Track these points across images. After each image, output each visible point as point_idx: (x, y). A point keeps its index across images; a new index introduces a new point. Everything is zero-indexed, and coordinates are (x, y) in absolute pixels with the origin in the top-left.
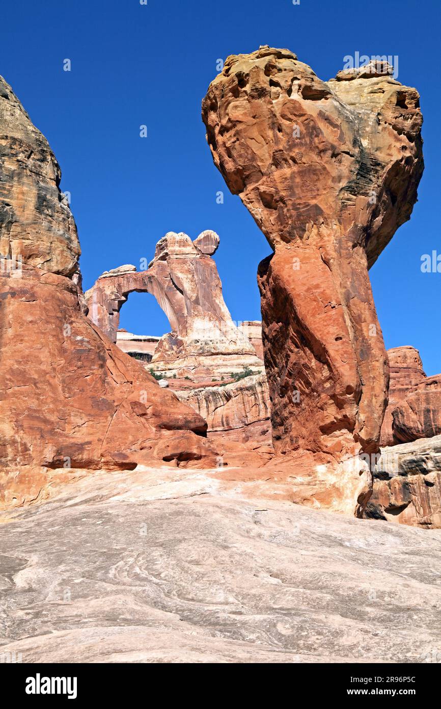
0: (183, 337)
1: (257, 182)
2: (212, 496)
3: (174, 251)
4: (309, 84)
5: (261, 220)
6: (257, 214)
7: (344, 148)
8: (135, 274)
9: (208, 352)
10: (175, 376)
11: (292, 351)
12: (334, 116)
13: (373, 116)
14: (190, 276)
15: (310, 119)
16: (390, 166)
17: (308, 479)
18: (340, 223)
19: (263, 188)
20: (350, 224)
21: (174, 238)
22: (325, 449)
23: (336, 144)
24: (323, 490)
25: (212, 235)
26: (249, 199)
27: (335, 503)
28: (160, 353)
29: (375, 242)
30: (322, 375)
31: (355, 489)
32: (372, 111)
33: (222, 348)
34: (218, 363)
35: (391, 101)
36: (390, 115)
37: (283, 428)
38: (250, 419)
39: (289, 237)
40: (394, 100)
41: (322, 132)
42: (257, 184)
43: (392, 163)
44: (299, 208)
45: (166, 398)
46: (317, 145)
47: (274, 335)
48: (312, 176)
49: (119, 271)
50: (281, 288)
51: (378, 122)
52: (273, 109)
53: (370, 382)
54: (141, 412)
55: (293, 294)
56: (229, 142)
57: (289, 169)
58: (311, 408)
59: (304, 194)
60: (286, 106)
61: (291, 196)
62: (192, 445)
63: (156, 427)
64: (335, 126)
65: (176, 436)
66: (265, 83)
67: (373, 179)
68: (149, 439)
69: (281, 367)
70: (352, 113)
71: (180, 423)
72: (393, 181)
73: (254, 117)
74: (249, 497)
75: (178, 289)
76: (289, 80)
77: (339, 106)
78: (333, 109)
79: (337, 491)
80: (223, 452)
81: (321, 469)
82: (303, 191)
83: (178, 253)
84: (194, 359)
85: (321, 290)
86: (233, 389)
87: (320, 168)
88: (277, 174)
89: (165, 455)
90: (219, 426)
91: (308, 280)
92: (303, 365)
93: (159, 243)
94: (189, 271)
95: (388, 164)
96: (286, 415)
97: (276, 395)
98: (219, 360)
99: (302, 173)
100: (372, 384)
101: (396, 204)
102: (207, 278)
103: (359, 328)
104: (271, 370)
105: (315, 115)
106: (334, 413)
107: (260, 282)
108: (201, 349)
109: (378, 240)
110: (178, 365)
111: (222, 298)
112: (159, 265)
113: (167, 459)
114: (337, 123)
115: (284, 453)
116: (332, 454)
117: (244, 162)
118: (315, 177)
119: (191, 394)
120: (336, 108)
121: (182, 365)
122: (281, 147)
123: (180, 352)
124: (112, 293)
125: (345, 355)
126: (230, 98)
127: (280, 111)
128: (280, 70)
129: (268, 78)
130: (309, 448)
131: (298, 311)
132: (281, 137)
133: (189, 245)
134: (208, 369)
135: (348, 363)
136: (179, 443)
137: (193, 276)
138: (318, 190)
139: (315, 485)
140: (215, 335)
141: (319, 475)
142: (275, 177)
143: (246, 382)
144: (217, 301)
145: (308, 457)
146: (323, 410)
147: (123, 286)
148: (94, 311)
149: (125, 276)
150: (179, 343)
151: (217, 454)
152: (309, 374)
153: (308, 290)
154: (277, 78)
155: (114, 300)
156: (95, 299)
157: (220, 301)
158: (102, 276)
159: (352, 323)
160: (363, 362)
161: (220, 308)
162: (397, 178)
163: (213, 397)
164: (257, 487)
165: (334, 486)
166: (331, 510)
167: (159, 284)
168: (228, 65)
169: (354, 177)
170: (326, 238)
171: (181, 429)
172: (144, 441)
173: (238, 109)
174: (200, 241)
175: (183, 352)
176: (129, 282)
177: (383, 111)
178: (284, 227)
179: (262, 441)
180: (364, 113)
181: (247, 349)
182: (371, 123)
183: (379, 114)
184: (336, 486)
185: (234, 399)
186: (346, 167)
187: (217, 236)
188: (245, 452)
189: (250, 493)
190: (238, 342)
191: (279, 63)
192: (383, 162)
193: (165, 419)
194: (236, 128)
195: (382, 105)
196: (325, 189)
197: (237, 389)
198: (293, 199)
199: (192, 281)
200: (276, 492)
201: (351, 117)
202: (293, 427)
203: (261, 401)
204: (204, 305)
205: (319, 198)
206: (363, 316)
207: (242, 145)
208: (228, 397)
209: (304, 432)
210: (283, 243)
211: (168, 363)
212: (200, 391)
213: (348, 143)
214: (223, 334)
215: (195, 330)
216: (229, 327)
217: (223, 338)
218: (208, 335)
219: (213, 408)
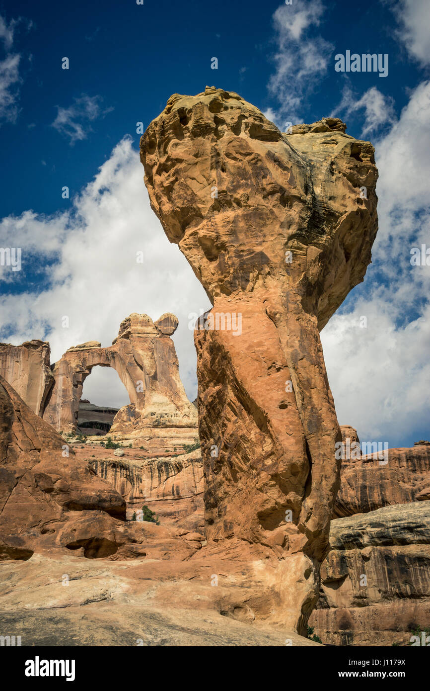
0: (141, 409)
1: (196, 225)
2: (115, 604)
3: (137, 330)
4: (257, 123)
5: (199, 269)
6: (194, 262)
7: (294, 192)
8: (99, 350)
9: (163, 424)
10: (130, 446)
11: (229, 420)
12: (285, 159)
13: (326, 165)
14: (150, 354)
15: (257, 159)
16: (344, 217)
17: (241, 579)
18: (288, 273)
19: (202, 233)
20: (299, 276)
21: (137, 319)
22: (264, 541)
23: (286, 187)
24: (259, 594)
25: (172, 317)
26: (186, 245)
27: (273, 613)
28: (118, 424)
29: (326, 301)
30: (263, 450)
31: (299, 594)
32: (326, 160)
33: (176, 420)
34: (172, 435)
35: (345, 152)
36: (344, 165)
37: (216, 510)
38: (199, 489)
39: (230, 288)
40: (348, 150)
41: (270, 173)
42: (197, 228)
43: (347, 214)
44: (242, 256)
45: (79, 470)
46: (265, 186)
47: (210, 400)
48: (258, 220)
49: (84, 346)
50: (219, 346)
51: (332, 172)
52: (216, 147)
53: (320, 460)
54: (47, 486)
55: (232, 352)
56: (167, 182)
57: (233, 212)
58: (249, 489)
59: (248, 240)
60: (231, 144)
61: (232, 242)
62: (104, 529)
63: (63, 505)
64: (285, 169)
65: (87, 517)
66: (209, 119)
67: (327, 229)
68: (54, 520)
69: (216, 438)
70: (304, 160)
71: (91, 502)
72: (347, 234)
73: (196, 156)
74: (164, 605)
75: (138, 365)
76: (236, 117)
77: (290, 150)
78: (283, 152)
79: (276, 596)
80: (142, 538)
81: (258, 565)
82: (247, 237)
83: (140, 332)
84: (149, 430)
85: (265, 348)
86: (184, 460)
87: (268, 212)
88: (219, 217)
89: (69, 541)
90: (170, 495)
91: (249, 336)
92: (241, 436)
93: (123, 322)
94: (149, 349)
95: (342, 215)
96: (220, 495)
97: (210, 471)
98: (173, 432)
99: (247, 217)
100: (321, 462)
101: (349, 262)
102: (165, 356)
103: (308, 394)
104: (205, 441)
105: (263, 154)
106: (275, 496)
107: (197, 340)
108: (156, 421)
109: (329, 300)
110: (134, 436)
112: (121, 342)
113: (72, 547)
114: (287, 165)
115: (216, 540)
116: (271, 548)
117: (183, 204)
118: (262, 222)
119: (145, 463)
120: (286, 150)
121: (139, 436)
122: (224, 188)
123: (137, 423)
124: (77, 366)
125: (291, 426)
126: (171, 135)
127: (224, 149)
128: (226, 108)
129: (213, 115)
130: (245, 537)
131: (237, 372)
132: (225, 177)
133: (151, 326)
134: (162, 441)
135: (294, 436)
136: (89, 526)
137: (153, 353)
138: (264, 236)
139: (249, 587)
140: (170, 409)
141: (255, 573)
142: (216, 220)
143: (197, 454)
144: (174, 378)
145: (244, 549)
146: (263, 492)
147: (88, 360)
148: (60, 382)
149: (91, 351)
150: (137, 415)
151: (134, 541)
152: (248, 447)
153: (250, 347)
154: (223, 115)
155: (79, 372)
156: (61, 371)
158: (69, 351)
159: (301, 388)
160: (312, 436)
161: (176, 384)
162: (351, 231)
163: (165, 467)
164: (176, 590)
165: (272, 589)
166: (268, 621)
167: (121, 359)
168: (171, 104)
169: (305, 225)
170: (272, 290)
171: (93, 509)
172: (47, 523)
173: (179, 147)
174: (160, 322)
175: (140, 424)
176: (93, 356)
177: (337, 161)
178: (225, 277)
180: (316, 161)
182: (324, 171)
183: (332, 163)
184: (276, 590)
185: (184, 470)
186: (295, 212)
188: (169, 540)
189: (166, 600)
190: (191, 416)
191: (226, 102)
192: (337, 212)
193: (74, 496)
194: (176, 167)
195: (336, 154)
196: (272, 235)
197: (188, 460)
198: (236, 245)
199: (151, 358)
200: (199, 597)
201: (303, 163)
202: (228, 510)
204: (162, 380)
205: (265, 245)
206: (313, 381)
207: (181, 184)
208: (179, 468)
209: (241, 517)
210: (223, 295)
211: (126, 434)
212: (154, 461)
213: (299, 187)
214: (178, 408)
215: (152, 403)
216: (183, 402)
217: (177, 412)
218: (164, 408)
219: (165, 477)
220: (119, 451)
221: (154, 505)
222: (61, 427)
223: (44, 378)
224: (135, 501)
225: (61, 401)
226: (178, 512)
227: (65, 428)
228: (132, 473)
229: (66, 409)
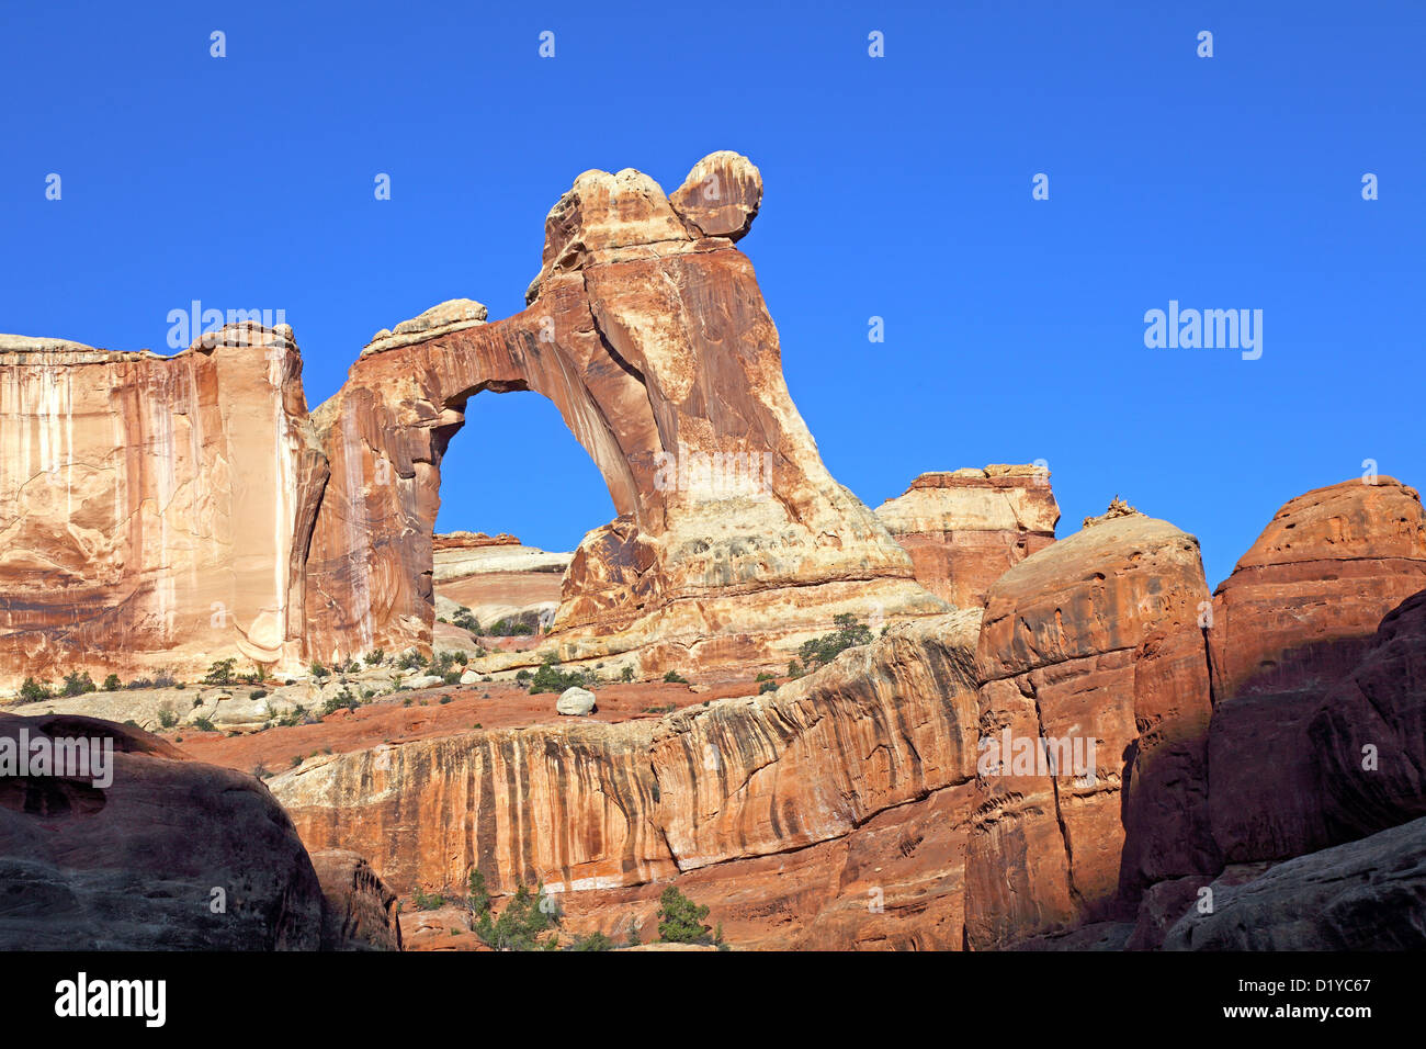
0: (654, 533)
3: (606, 236)
8: (481, 330)
9: (742, 579)
10: (628, 672)
14: (666, 319)
21: (604, 192)
25: (735, 166)
28: (578, 599)
33: (789, 561)
34: (781, 616)
38: (867, 801)
49: (426, 324)
75: (629, 369)
83: (617, 241)
84: (695, 608)
86: (802, 698)
90: (765, 838)
93: (554, 213)
94: (660, 302)
98: (783, 604)
102: (724, 323)
108: (717, 569)
110: (643, 635)
111: (781, 386)
112: (557, 291)
119: (661, 731)
121: (658, 636)
123: (647, 587)
124: (408, 403)
133: (658, 212)
134: (746, 641)
137: (678, 315)
140: (766, 516)
143: (844, 669)
144: (766, 399)
147: (446, 375)
148: (349, 471)
149: (449, 340)
150: (641, 557)
155: (417, 425)
156: (351, 428)
157: (776, 396)
158: (371, 349)
161: (777, 422)
163: (735, 732)
167: (563, 355)
174: (693, 194)
175: (658, 588)
176: (460, 358)
179: (899, 877)
181: (881, 557)
185: (806, 734)
187: (751, 170)
190: (847, 536)
199: (673, 337)
203: (894, 734)
204: (722, 415)
208: (788, 730)
211: (609, 631)
212: (693, 716)
214: (794, 511)
215: (693, 503)
216: (808, 484)
217: (794, 526)
218: (741, 518)
219: (741, 772)
220: (575, 700)
221: (711, 879)
222: (376, 636)
223: (290, 462)
224: (642, 874)
225: (365, 541)
226: (798, 895)
227: (391, 638)
228: (621, 772)
229: (385, 566)
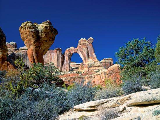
0: (86, 63)
4: (30, 27)
8: (74, 49)
9: (92, 66)
10: (84, 73)
21: (83, 40)
28: (80, 67)
32: (41, 29)
33: (95, 65)
49: (70, 48)
83: (84, 43)
84: (88, 68)
90: (93, 84)
93: (79, 41)
98: (94, 68)
110: (85, 70)
111: (94, 54)
112: (79, 46)
117: (23, 38)
118: (31, 40)
123: (85, 67)
124: (69, 54)
126: (21, 29)
127: (26, 31)
129: (25, 27)
133: (86, 41)
134: (92, 71)
143: (98, 73)
147: (72, 52)
158: (66, 50)
163: (91, 77)
169: (36, 39)
174: (89, 40)
185: (96, 77)
187: (93, 39)
192: (42, 37)
203: (102, 77)
211: (82, 70)
215: (88, 61)
216: (96, 60)
218: (91, 62)
220: (80, 74)
222: (66, 69)
223: (61, 57)
225: (66, 63)
